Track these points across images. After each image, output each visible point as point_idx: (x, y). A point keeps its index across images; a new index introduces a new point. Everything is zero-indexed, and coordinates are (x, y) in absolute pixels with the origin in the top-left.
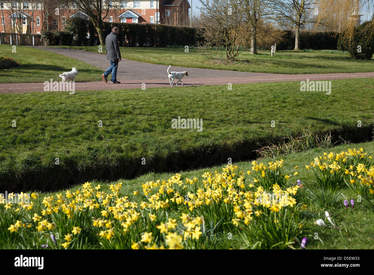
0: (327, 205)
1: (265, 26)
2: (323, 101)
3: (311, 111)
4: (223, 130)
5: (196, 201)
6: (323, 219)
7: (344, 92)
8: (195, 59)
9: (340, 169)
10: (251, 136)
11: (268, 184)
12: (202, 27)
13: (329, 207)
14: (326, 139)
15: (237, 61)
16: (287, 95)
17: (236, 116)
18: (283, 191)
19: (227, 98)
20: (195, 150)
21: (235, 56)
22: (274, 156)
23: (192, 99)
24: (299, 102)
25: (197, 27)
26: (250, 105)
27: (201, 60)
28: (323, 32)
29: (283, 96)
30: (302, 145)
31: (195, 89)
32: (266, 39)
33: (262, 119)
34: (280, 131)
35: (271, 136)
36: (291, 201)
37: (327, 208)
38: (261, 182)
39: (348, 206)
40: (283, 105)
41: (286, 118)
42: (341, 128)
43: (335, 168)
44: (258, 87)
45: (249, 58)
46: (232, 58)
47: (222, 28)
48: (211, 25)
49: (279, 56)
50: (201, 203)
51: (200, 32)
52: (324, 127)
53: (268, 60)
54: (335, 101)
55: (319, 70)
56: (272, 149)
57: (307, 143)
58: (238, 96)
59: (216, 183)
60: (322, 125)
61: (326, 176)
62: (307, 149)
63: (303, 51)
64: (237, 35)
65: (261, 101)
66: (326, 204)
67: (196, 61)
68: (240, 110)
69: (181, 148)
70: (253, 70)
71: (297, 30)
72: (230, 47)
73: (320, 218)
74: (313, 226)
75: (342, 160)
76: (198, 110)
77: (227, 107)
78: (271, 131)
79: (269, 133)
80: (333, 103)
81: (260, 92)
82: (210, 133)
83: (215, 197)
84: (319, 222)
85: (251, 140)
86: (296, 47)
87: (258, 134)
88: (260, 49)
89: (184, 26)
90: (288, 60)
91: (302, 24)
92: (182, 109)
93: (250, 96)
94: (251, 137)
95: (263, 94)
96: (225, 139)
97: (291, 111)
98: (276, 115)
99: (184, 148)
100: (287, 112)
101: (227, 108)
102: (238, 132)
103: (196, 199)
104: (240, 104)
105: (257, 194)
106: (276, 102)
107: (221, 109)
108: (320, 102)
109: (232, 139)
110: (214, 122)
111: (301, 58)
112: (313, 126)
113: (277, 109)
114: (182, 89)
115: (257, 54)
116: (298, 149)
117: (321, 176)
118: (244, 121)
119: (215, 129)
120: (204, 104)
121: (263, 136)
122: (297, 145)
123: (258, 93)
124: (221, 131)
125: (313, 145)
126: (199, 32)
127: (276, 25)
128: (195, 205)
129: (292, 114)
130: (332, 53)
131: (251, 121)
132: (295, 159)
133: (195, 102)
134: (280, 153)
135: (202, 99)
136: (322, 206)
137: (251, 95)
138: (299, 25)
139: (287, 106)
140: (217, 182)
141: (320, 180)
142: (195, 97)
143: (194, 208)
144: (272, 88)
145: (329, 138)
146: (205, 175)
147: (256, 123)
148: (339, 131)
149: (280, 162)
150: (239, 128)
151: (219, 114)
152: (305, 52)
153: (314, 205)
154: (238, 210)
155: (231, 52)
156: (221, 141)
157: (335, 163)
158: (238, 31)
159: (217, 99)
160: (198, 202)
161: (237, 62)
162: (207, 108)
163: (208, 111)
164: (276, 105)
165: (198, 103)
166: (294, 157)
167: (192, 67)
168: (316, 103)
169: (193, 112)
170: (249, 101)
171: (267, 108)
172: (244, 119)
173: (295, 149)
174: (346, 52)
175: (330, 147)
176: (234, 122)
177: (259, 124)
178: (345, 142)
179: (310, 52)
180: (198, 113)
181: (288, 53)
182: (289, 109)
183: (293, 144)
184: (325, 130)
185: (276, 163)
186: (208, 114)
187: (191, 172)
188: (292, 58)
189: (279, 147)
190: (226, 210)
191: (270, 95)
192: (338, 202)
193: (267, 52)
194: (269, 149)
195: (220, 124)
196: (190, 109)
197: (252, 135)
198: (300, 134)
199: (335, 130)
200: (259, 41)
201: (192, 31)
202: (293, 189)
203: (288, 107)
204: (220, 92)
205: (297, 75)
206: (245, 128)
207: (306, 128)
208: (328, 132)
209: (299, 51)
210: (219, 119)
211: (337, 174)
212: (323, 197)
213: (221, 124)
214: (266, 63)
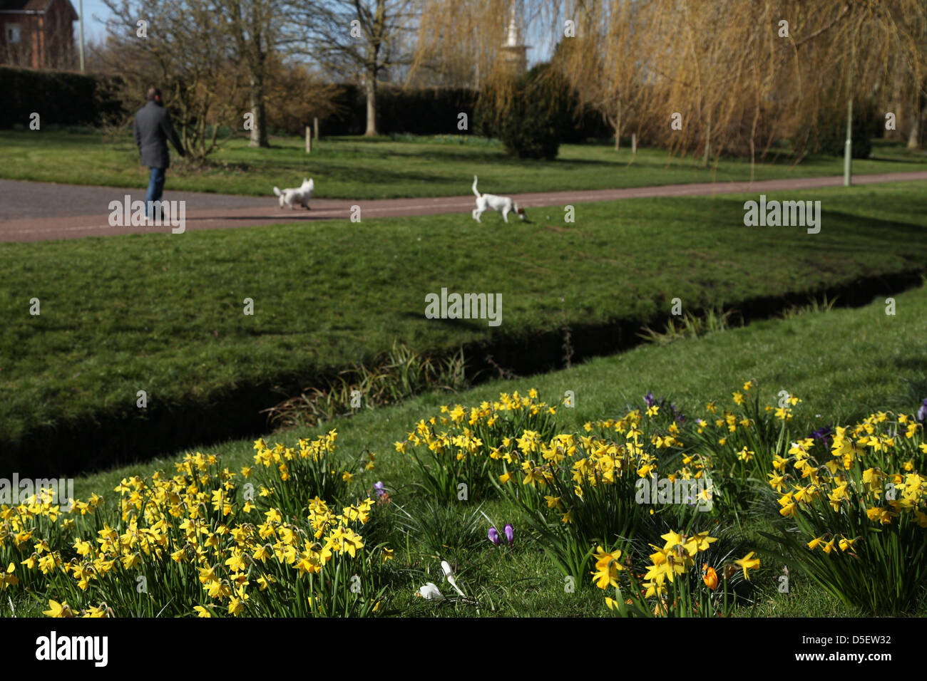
0: (448, 543)
1: (285, 73)
2: (443, 268)
3: (411, 295)
4: (180, 357)
5: (96, 561)
6: (438, 583)
7: (493, 244)
8: (97, 163)
9: (479, 448)
10: (258, 370)
11: (299, 498)
12: (112, 72)
13: (452, 548)
14: (453, 368)
15: (215, 165)
16: (352, 256)
17: (216, 316)
18: (333, 516)
19: (189, 269)
20: (101, 414)
21: (209, 152)
22: (319, 420)
23: (90, 273)
24: (381, 273)
25: (101, 74)
26: (254, 285)
27: (114, 165)
28: (436, 88)
29: (338, 259)
30: (392, 387)
31: (99, 246)
32: (291, 108)
33: (285, 322)
34: (334, 352)
35: (312, 366)
36: (350, 543)
37: (449, 552)
38: (280, 496)
39: (498, 542)
40: (341, 282)
41: (348, 319)
42: (489, 337)
43: (467, 445)
44: (273, 235)
45: (249, 157)
46: (201, 157)
47: (169, 76)
48: (138, 68)
49: (327, 151)
50: (107, 566)
51: (108, 87)
52: (445, 338)
53: (297, 163)
54: (471, 268)
55: (431, 187)
56: (314, 404)
57: (405, 380)
58: (219, 261)
59: (155, 506)
60: (442, 333)
61: (445, 468)
62: (405, 398)
63: (388, 138)
64: (211, 95)
65: (283, 274)
66: (445, 542)
67: (101, 167)
68: (227, 301)
69: (60, 412)
70: (258, 188)
71: (370, 82)
72: (193, 130)
73: (430, 580)
74: (411, 604)
75: (486, 422)
76: (107, 303)
77: (190, 291)
78: (310, 354)
79: (305, 360)
80: (467, 274)
81: (280, 251)
82: (144, 367)
83: (150, 545)
84: (427, 590)
85: (259, 381)
86: (371, 127)
87: (276, 364)
88: (275, 133)
89: (61, 70)
90: (352, 163)
91: (382, 67)
92: (63, 304)
93: (252, 262)
94: (259, 372)
95: (287, 255)
96: (187, 380)
97: (361, 299)
98: (323, 309)
99: (71, 412)
100: (353, 300)
101: (190, 295)
102: (221, 360)
103: (96, 556)
104: (225, 283)
105: (265, 530)
106: (322, 276)
107: (173, 298)
108: (435, 273)
109: (206, 379)
110: (155, 335)
111: (384, 155)
112: (419, 335)
113: (324, 294)
114: (60, 246)
115: (268, 146)
116: (383, 397)
117: (435, 469)
118: (239, 329)
119: (159, 354)
120: (125, 287)
121: (290, 367)
122: (380, 388)
123: (273, 251)
124: (175, 359)
125: (420, 387)
126: (104, 88)
127: (314, 69)
128: (92, 572)
129: (365, 305)
130: (462, 143)
131: (258, 328)
132: (373, 426)
133: (99, 282)
134: (334, 413)
135: (119, 272)
136: (436, 548)
137: (254, 258)
138: (374, 70)
139: (351, 284)
140: (157, 502)
141: (432, 479)
142: (100, 269)
143: (92, 581)
144: (310, 239)
145: (458, 366)
146: (123, 486)
147: (271, 332)
148: (485, 345)
149: (328, 437)
150: (224, 348)
151: (169, 313)
152: (393, 140)
153: (416, 546)
154: (211, 577)
155: (198, 143)
156: (175, 388)
157: (466, 431)
158: (213, 86)
159: (162, 272)
160: (102, 565)
161: (216, 170)
162: (135, 296)
163: (136, 305)
164: (322, 282)
165: (107, 284)
166: (371, 422)
167: (88, 184)
168: (426, 276)
169: (93, 309)
170: (251, 276)
171: (298, 292)
172: (237, 325)
173: (375, 399)
174: (496, 141)
175: (461, 389)
176: (212, 332)
177: (279, 337)
178: (502, 372)
179: (406, 141)
180: (108, 313)
181: (351, 145)
182: (356, 293)
183: (369, 386)
184: (450, 343)
185: (318, 442)
186: (137, 313)
187: (90, 480)
188: (362, 156)
189: (333, 395)
190: (180, 579)
191: (305, 258)
192: (476, 534)
193: (294, 142)
194: (305, 403)
195: (171, 339)
196: (87, 302)
197: (261, 366)
198: (385, 358)
199: (475, 345)
200: (272, 111)
201: (86, 84)
202: (359, 508)
203: (354, 288)
204: (171, 251)
205: (376, 203)
206: (241, 348)
207: (401, 342)
208: (457, 349)
209: (378, 137)
210: (169, 326)
211: (473, 459)
212: (438, 524)
213: (175, 340)
214: (294, 172)
